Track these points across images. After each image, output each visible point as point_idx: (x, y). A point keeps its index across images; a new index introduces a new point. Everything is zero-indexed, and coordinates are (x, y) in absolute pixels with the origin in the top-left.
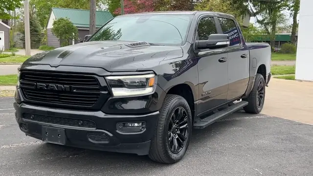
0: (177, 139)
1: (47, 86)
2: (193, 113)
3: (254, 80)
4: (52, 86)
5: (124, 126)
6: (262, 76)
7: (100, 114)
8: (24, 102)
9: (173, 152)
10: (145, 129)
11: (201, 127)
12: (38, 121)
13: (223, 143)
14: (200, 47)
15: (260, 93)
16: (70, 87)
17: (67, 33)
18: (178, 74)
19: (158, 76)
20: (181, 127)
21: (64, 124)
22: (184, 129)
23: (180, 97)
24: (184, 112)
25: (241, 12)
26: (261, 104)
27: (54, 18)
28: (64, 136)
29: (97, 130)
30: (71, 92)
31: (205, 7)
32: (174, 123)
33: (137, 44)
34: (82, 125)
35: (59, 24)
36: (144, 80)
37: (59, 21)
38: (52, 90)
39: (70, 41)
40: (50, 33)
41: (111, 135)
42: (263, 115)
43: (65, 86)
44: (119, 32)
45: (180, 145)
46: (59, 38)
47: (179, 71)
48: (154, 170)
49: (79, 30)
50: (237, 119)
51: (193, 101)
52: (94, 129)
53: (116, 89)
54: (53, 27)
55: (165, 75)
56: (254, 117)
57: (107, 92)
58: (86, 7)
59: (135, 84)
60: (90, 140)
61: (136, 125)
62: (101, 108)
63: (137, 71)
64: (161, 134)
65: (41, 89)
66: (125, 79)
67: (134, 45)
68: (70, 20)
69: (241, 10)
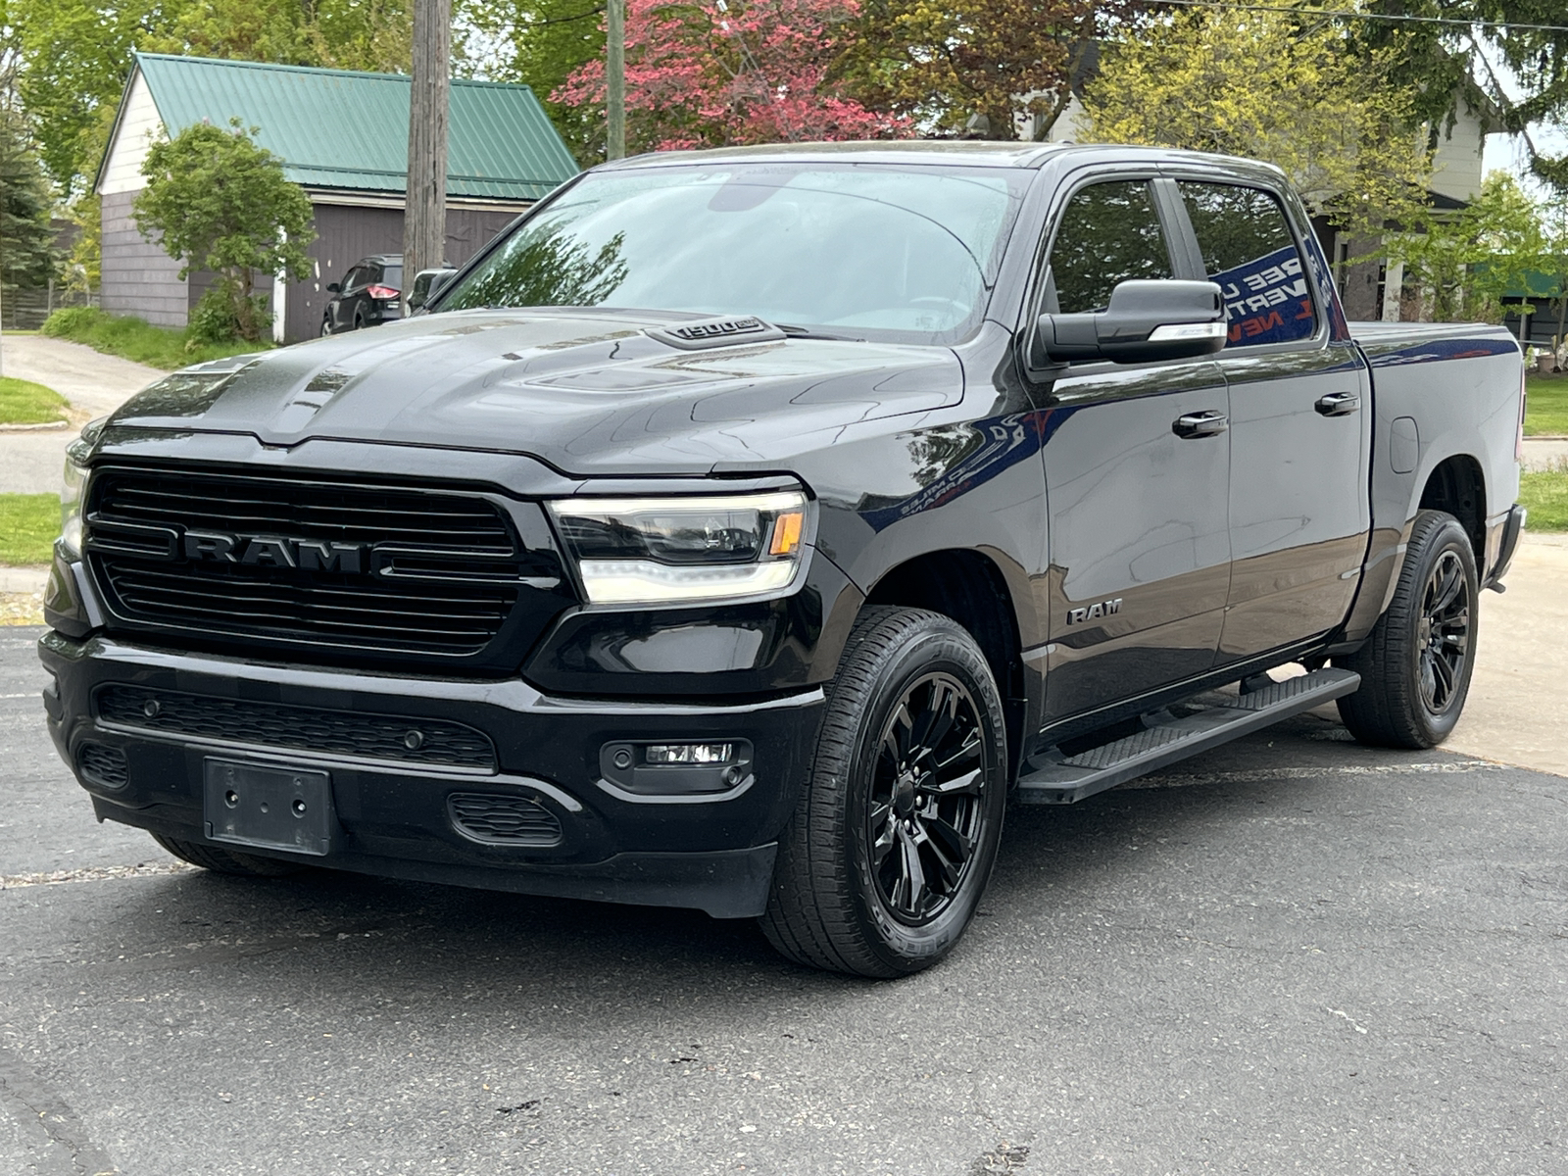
0: (923, 848)
1: (240, 548)
2: (1014, 713)
3: (1402, 549)
4: (265, 548)
5: (641, 757)
6: (1457, 525)
7: (518, 696)
8: (106, 632)
9: (900, 915)
10: (751, 779)
11: (1060, 793)
12: (186, 731)
13: (1187, 890)
14: (1061, 354)
15: (1447, 630)
16: (365, 553)
17: (237, 228)
18: (936, 495)
19: (824, 503)
20: (944, 787)
21: (325, 748)
22: (965, 796)
23: (942, 620)
24: (963, 704)
25: (1419, 99)
26: (1450, 697)
27: (154, 123)
28: (326, 806)
29: (502, 779)
30: (365, 576)
31: (1174, 66)
32: (910, 760)
33: (714, 331)
34: (423, 753)
35: (189, 167)
36: (751, 526)
37: (186, 146)
38: (267, 568)
39: (259, 280)
40: (121, 224)
41: (571, 804)
42: (1455, 757)
43: (337, 546)
44: (608, 253)
45: (938, 883)
46: (184, 263)
47: (945, 478)
48: (796, 1005)
49: (317, 206)
50: (1296, 772)
51: (1018, 648)
52: (482, 774)
53: (602, 564)
54: (142, 183)
55: (870, 501)
56: (1400, 768)
57: (551, 582)
58: (368, 52)
59: (698, 544)
60: (462, 830)
61: (702, 754)
62: (522, 663)
63: (712, 475)
64: (831, 811)
65: (208, 563)
66: (647, 518)
67: (696, 334)
68: (260, 143)
69: (1423, 86)
